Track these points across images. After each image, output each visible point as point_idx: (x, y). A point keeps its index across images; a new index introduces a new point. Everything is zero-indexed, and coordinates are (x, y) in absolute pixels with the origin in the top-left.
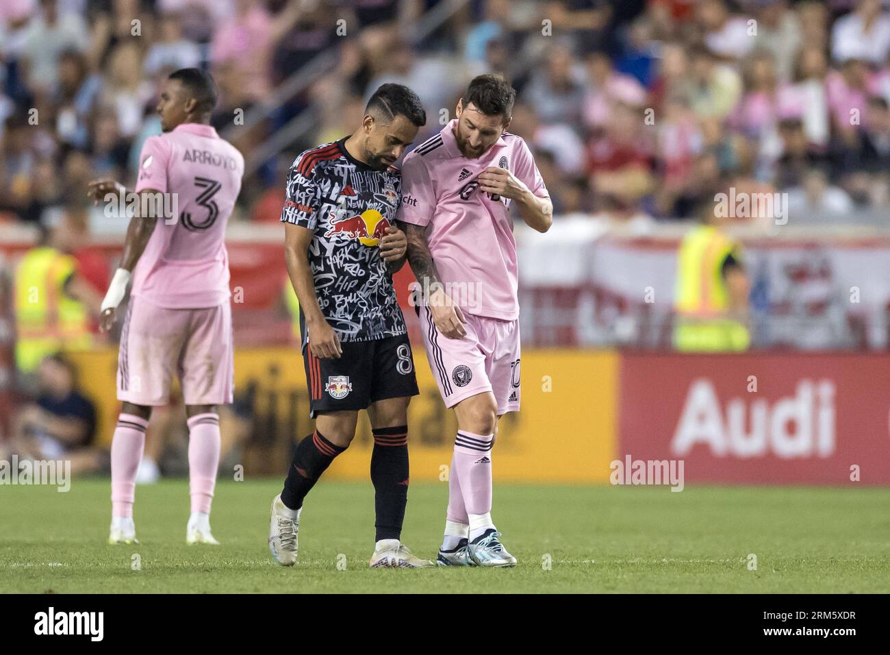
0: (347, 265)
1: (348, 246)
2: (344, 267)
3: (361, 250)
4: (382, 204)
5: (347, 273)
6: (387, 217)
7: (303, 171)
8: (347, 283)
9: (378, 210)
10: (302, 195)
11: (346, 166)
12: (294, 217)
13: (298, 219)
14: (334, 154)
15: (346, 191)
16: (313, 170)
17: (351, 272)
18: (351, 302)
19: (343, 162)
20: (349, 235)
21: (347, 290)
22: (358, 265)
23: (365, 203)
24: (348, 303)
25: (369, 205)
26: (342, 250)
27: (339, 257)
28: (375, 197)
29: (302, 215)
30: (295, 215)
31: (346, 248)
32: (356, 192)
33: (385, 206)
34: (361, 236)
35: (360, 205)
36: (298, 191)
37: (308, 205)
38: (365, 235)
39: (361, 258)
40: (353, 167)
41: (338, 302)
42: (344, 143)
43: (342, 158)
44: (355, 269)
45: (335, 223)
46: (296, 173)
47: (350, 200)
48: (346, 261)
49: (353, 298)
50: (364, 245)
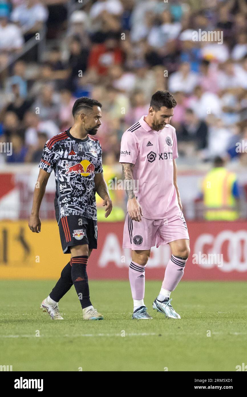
0: (77, 185)
1: (76, 177)
2: (75, 186)
3: (82, 179)
4: (89, 157)
5: (77, 188)
6: (93, 163)
7: (49, 147)
8: (78, 193)
9: (88, 160)
10: (47, 157)
11: (70, 142)
12: (42, 166)
13: (44, 167)
14: (65, 137)
15: (71, 153)
16: (53, 146)
17: (79, 188)
18: (80, 201)
19: (69, 140)
20: (76, 173)
21: (78, 195)
22: (81, 185)
23: (81, 157)
24: (79, 201)
25: (83, 158)
26: (74, 179)
27: (73, 182)
28: (86, 154)
29: (46, 166)
30: (43, 165)
31: (75, 178)
32: (76, 153)
33: (91, 158)
34: (81, 172)
35: (79, 158)
36: (45, 155)
37: (49, 162)
38: (83, 172)
39: (82, 182)
40: (74, 141)
41: (74, 200)
42: (69, 131)
43: (69, 138)
44: (80, 187)
45: (69, 168)
46: (46, 147)
47: (73, 157)
48: (76, 183)
49: (80, 199)
50: (83, 176)
